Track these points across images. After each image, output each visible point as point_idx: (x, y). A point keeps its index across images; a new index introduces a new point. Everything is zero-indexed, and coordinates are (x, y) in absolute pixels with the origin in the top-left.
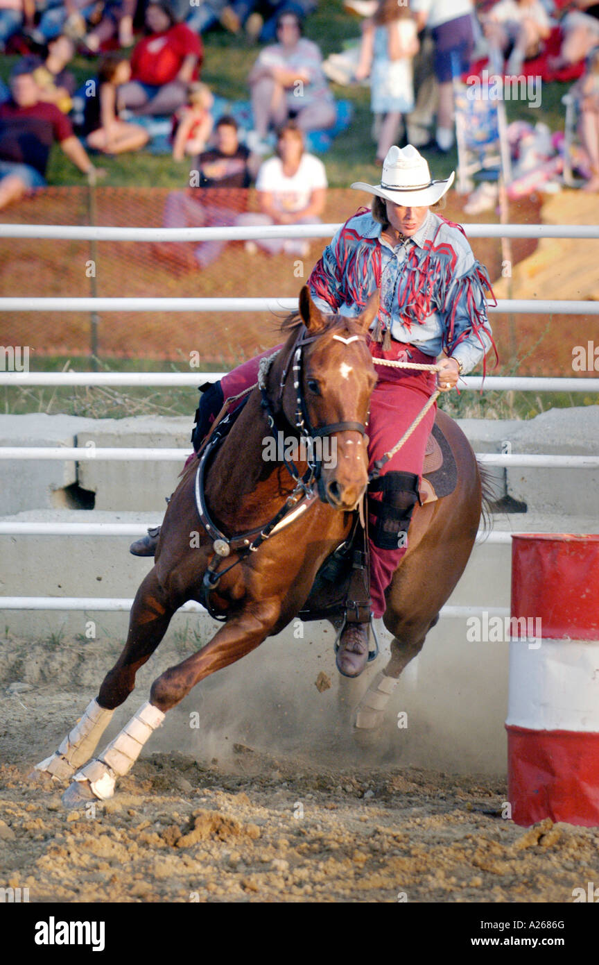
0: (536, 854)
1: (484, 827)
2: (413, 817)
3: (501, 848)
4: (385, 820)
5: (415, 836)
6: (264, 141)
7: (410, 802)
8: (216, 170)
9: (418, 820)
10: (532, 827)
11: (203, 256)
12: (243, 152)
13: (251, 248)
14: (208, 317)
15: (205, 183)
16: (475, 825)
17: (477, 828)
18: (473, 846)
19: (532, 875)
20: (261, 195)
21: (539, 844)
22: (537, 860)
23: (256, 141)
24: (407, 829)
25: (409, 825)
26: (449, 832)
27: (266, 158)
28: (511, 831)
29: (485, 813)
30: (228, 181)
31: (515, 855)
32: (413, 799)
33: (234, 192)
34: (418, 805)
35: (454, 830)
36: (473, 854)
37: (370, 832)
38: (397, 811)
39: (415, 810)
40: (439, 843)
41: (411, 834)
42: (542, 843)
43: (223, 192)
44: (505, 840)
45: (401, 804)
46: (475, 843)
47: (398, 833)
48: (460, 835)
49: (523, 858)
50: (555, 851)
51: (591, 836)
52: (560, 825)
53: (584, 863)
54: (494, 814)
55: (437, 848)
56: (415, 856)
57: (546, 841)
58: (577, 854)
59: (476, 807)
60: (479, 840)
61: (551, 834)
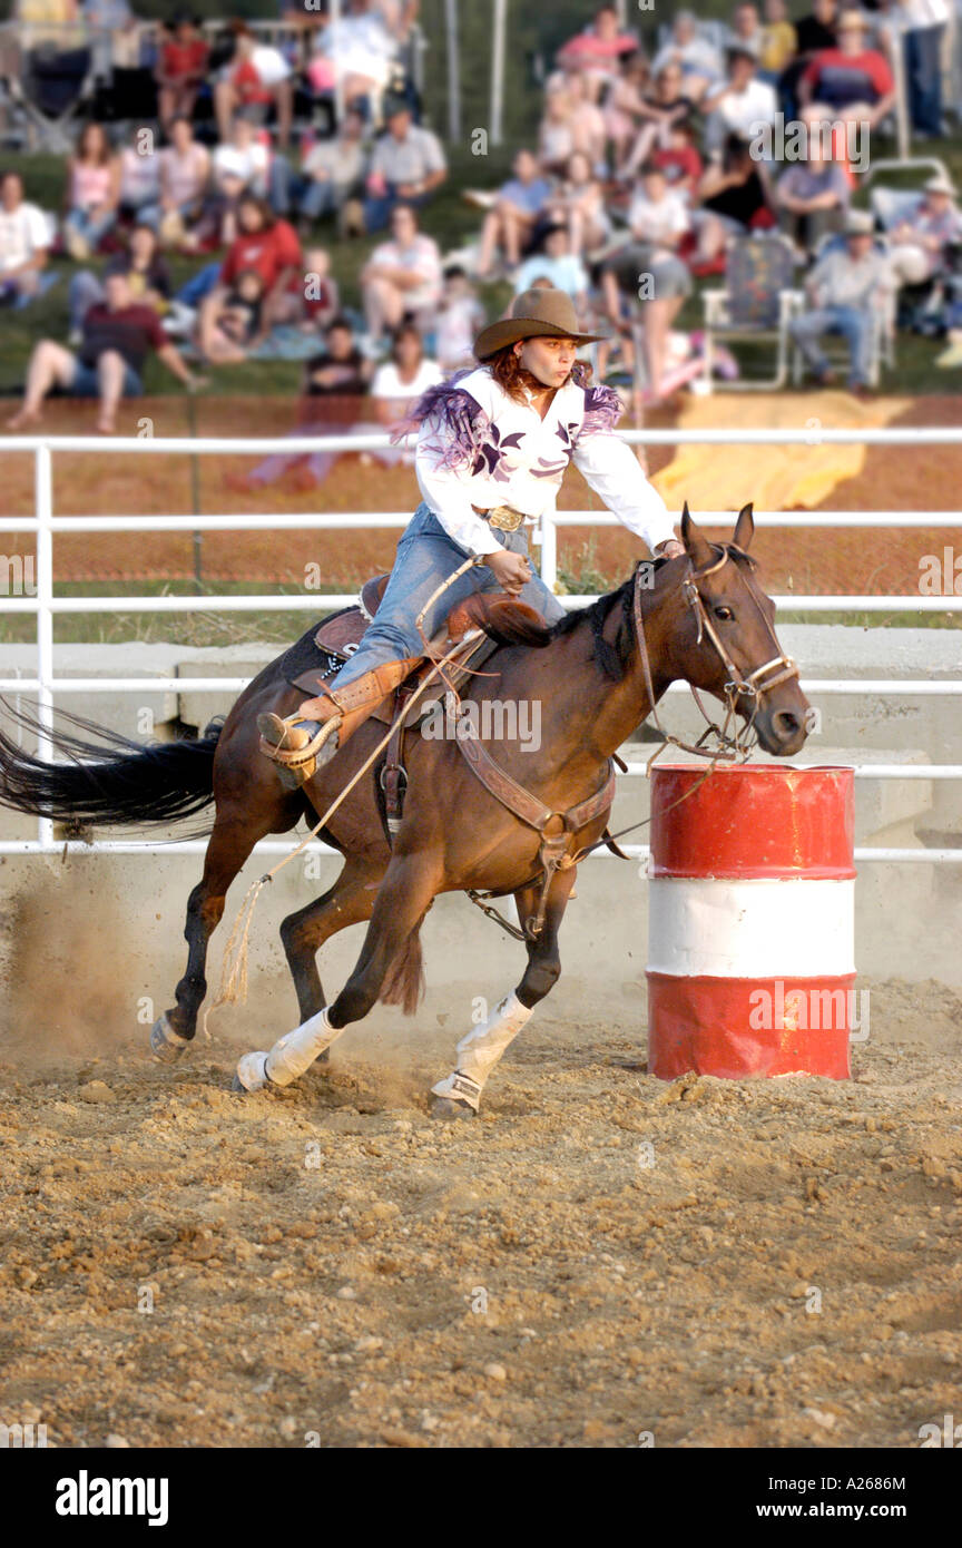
0: (679, 1110)
1: (623, 1081)
2: (546, 1072)
3: (642, 1104)
5: (549, 1093)
6: (378, 344)
7: (543, 1056)
8: (328, 377)
9: (552, 1076)
10: (674, 1081)
11: (316, 469)
12: (355, 359)
13: (366, 460)
15: (316, 390)
16: (613, 1080)
17: (616, 1083)
18: (612, 1103)
19: (675, 1133)
20: (376, 403)
21: (683, 1099)
22: (680, 1116)
23: (369, 345)
24: (541, 1086)
25: (543, 1082)
26: (585, 1088)
27: (380, 362)
28: (652, 1085)
29: (624, 1067)
30: (340, 389)
31: (656, 1111)
33: (346, 400)
34: (552, 1059)
35: (592, 1087)
36: (611, 1111)
37: (501, 1088)
39: (549, 1065)
40: (574, 1100)
41: (544, 1091)
42: (685, 1097)
43: (334, 400)
44: (646, 1095)
46: (614, 1099)
47: (531, 1090)
48: (597, 1091)
49: (665, 1115)
50: (700, 1106)
51: (738, 1089)
52: (705, 1078)
53: (731, 1119)
54: (633, 1068)
55: (573, 1106)
56: (550, 1114)
57: (691, 1095)
58: (724, 1108)
59: (615, 1061)
60: (617, 1096)
61: (695, 1088)
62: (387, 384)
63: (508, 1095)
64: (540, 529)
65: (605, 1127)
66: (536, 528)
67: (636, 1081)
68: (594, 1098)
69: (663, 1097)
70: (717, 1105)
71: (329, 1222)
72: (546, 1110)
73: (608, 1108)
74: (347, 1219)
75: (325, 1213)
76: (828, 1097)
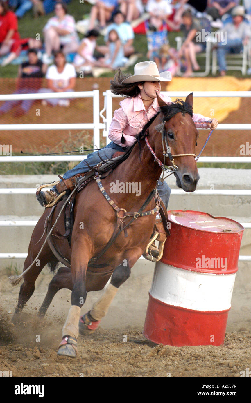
0: (156, 359)
1: (135, 348)
2: (104, 344)
3: (141, 357)
4: (92, 345)
5: (105, 352)
7: (104, 337)
8: (28, 70)
9: (106, 345)
10: (154, 347)
11: (24, 107)
12: (39, 63)
13: (44, 103)
14: (26, 133)
15: (24, 75)
16: (131, 347)
17: (131, 348)
18: (129, 356)
19: (154, 368)
20: (48, 81)
21: (157, 355)
22: (156, 361)
23: (46, 59)
24: (102, 349)
25: (103, 348)
26: (119, 350)
27: (50, 65)
28: (146, 349)
29: (135, 342)
30: (33, 75)
31: (147, 360)
32: (106, 336)
33: (36, 80)
34: (107, 339)
35: (122, 350)
36: (129, 359)
37: (86, 350)
38: (98, 341)
39: (106, 341)
40: (115, 355)
41: (104, 351)
42: (158, 354)
44: (143, 353)
45: (100, 339)
46: (130, 355)
47: (98, 351)
48: (124, 351)
49: (150, 361)
50: (164, 357)
51: (179, 350)
52: (167, 346)
53: (176, 362)
54: (139, 343)
55: (114, 357)
56: (105, 361)
57: (160, 353)
58: (173, 358)
59: (132, 339)
60: (132, 353)
61: (162, 350)
62: (52, 73)
63: (89, 353)
64: (106, 130)
65: (126, 365)
66: (105, 130)
67: (139, 348)
68: (123, 354)
69: (150, 353)
70: (171, 357)
72: (103, 359)
73: (128, 358)
76: (215, 354)
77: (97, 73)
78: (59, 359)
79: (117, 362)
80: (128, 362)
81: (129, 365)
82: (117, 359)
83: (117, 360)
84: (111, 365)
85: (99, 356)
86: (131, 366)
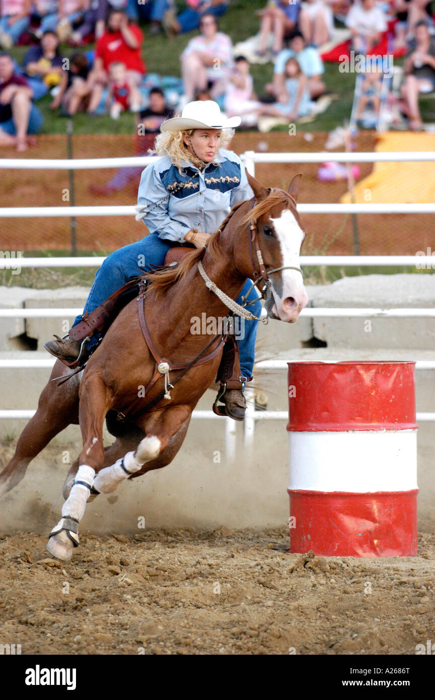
1: (272, 557)
3: (278, 571)
7: (227, 542)
12: (167, 112)
18: (260, 571)
28: (288, 560)
31: (288, 576)
32: (230, 540)
34: (232, 544)
36: (259, 576)
37: (195, 562)
38: (216, 548)
42: (306, 567)
44: (283, 566)
45: (220, 544)
46: (262, 568)
47: (213, 562)
48: (253, 563)
51: (341, 562)
57: (309, 565)
60: (265, 566)
61: (312, 561)
63: (198, 566)
65: (253, 585)
67: (277, 558)
68: (250, 568)
69: (293, 566)
70: (325, 573)
71: (66, 644)
72: (219, 575)
74: (79, 643)
75: (65, 640)
77: (266, 125)
78: (150, 576)
79: (239, 579)
80: (256, 580)
81: (258, 585)
82: (240, 575)
83: (239, 577)
84: (229, 585)
85: (213, 571)
86: (261, 585)
